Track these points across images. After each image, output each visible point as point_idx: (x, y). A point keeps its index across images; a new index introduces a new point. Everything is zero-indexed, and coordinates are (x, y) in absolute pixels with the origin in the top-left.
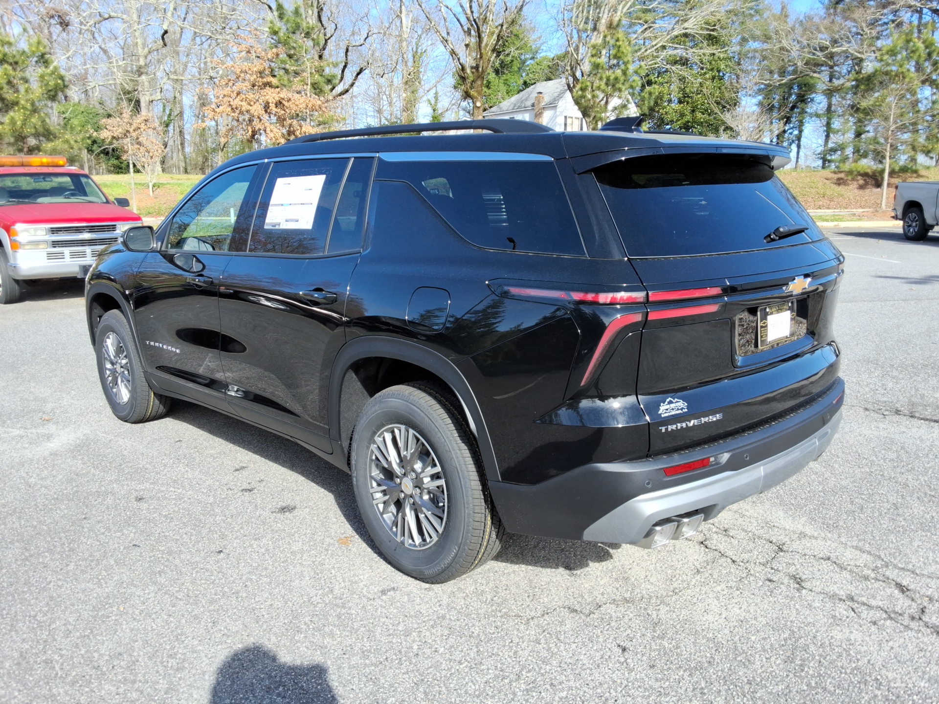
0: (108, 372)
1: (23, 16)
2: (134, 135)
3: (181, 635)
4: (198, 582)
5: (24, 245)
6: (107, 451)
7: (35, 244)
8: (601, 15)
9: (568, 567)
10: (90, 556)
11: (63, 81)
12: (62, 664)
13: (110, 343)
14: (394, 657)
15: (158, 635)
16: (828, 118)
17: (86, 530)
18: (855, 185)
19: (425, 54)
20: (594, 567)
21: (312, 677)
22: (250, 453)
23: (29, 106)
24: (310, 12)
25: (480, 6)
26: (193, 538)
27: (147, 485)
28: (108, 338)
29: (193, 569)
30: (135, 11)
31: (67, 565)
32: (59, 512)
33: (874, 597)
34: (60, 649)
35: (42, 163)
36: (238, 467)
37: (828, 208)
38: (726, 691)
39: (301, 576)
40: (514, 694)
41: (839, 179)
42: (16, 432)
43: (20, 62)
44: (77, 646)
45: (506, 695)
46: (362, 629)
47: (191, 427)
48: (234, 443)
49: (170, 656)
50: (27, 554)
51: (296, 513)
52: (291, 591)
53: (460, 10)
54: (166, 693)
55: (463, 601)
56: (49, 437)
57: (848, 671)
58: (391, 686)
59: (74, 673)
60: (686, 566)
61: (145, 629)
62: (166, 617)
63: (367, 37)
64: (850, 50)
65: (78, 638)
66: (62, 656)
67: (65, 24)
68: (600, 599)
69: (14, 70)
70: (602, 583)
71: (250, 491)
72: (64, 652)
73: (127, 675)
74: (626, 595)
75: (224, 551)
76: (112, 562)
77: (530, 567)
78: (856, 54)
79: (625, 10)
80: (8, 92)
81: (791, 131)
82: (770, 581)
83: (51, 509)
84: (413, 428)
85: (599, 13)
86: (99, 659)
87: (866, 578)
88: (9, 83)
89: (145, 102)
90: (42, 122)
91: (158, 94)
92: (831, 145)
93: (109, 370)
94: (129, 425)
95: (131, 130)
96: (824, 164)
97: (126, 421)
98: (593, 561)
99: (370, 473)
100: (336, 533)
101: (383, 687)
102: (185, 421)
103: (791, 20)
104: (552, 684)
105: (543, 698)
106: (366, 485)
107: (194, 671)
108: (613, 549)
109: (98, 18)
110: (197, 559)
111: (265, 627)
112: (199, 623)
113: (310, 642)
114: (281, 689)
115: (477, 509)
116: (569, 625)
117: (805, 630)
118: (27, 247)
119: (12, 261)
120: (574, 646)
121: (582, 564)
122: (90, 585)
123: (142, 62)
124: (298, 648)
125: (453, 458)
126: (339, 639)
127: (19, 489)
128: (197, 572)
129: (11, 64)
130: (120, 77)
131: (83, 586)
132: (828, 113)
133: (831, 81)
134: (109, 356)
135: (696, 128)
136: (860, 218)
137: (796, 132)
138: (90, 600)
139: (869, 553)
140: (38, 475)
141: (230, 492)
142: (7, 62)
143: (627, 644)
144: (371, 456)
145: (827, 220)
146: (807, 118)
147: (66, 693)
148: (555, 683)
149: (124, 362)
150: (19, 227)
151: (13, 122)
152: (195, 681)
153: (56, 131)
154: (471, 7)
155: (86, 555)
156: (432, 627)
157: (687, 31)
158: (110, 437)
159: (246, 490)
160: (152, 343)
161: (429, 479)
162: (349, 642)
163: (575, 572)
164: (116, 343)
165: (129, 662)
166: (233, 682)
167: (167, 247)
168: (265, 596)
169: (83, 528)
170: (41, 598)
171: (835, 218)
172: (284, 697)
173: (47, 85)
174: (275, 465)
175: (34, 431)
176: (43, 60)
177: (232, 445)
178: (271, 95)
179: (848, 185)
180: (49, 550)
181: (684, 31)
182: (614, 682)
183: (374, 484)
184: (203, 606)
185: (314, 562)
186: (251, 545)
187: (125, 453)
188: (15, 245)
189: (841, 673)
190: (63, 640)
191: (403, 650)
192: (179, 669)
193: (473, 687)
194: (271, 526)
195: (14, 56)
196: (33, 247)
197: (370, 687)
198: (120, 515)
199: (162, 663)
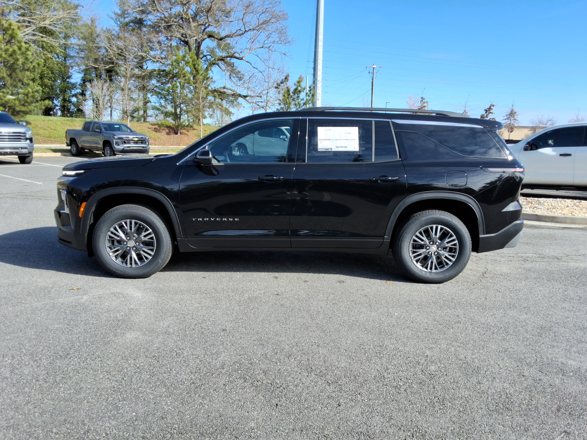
41: (155, 129)
100: (379, 282)
160: (200, 219)
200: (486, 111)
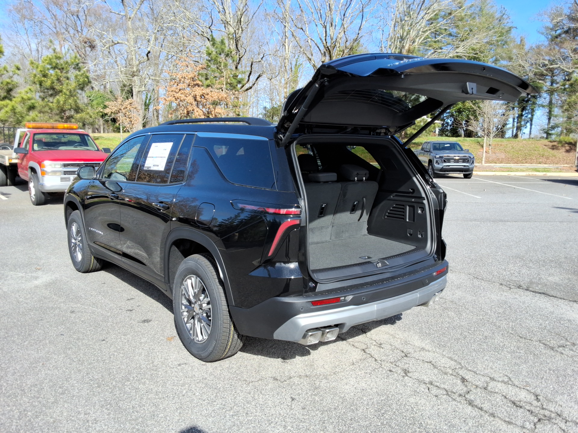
0: (73, 244)
1: (71, 41)
2: (124, 111)
3: (69, 378)
4: (87, 354)
5: (49, 173)
6: (65, 287)
7: (54, 172)
8: (404, 45)
9: (284, 358)
10: (38, 338)
11: (88, 79)
12: (6, 388)
13: (74, 228)
14: (172, 396)
15: (58, 377)
16: (550, 108)
17: (40, 325)
18: (563, 150)
19: (301, 66)
20: (298, 360)
21: (126, 402)
22: (139, 291)
23: (68, 93)
24: (232, 42)
25: (332, 39)
26: (92, 333)
27: (79, 305)
28: (73, 225)
29: (87, 348)
30: (132, 40)
31: (25, 342)
32: (29, 316)
33: (444, 383)
34: (8, 381)
35: (64, 127)
36: (129, 298)
37: (545, 164)
38: (337, 423)
39: (140, 354)
40: (225, 417)
41: (553, 146)
42: (21, 275)
43: (65, 68)
44: (16, 380)
45: (221, 417)
46: (161, 382)
47: (113, 276)
48: (132, 286)
49: (60, 387)
50: (6, 335)
51: (150, 323)
52: (132, 361)
53: (320, 41)
54: (52, 404)
55: (219, 371)
56: (36, 278)
57: (407, 418)
58: (164, 408)
59: (11, 392)
60: (348, 361)
61: (52, 374)
62: (64, 369)
63: (263, 57)
64: (561, 67)
65: (18, 376)
66: (7, 384)
67: (92, 47)
68: (293, 374)
69: (61, 72)
70: (298, 367)
71: (131, 311)
72: (9, 382)
73: (36, 394)
74: (307, 374)
75: (106, 340)
76: (47, 342)
77: (263, 357)
78: (565, 69)
79: (420, 42)
80: (57, 85)
81: (526, 115)
82: (390, 371)
83: (26, 314)
84: (199, 277)
85: (403, 43)
86: (25, 386)
87: (446, 374)
88: (58, 80)
89: (136, 92)
90: (75, 102)
91: (143, 87)
92: (551, 124)
93: (73, 243)
94: (80, 273)
95: (122, 109)
96: (547, 136)
97: (79, 271)
98: (298, 355)
99: (181, 301)
100: (167, 334)
101: (160, 409)
102: (110, 273)
103: (527, 48)
104: (247, 413)
105: (239, 419)
106: (179, 307)
107: (69, 395)
108: (312, 350)
109: (111, 44)
110: (91, 343)
111: (112, 377)
112: (80, 373)
113: (132, 386)
114: (109, 406)
115: (225, 321)
116: (270, 386)
117: (395, 396)
118: (50, 174)
119: (41, 182)
120: (267, 396)
121: (292, 356)
122: (33, 352)
123: (135, 69)
124: (125, 388)
125: (214, 293)
126: (147, 386)
127: (13, 304)
128: (88, 349)
129: (60, 69)
130: (122, 78)
131: (29, 352)
132: (549, 105)
133: (552, 85)
134: (73, 235)
135: (465, 112)
136: (561, 170)
137: (530, 116)
138: (30, 359)
139: (456, 361)
140: (25, 297)
141: (120, 311)
142: (58, 68)
143: (297, 397)
144: (182, 292)
145: (539, 171)
146: (537, 108)
147: (4, 401)
148: (248, 412)
149: (80, 239)
150: (47, 163)
151: (58, 102)
152: (68, 399)
153: (83, 108)
154: (326, 40)
155: (36, 338)
156: (198, 383)
157: (458, 54)
158: (68, 279)
159: (129, 310)
160: (92, 229)
161: (206, 305)
162: (152, 387)
163: (286, 361)
164: (76, 229)
165: (39, 388)
166: (86, 401)
167: (102, 177)
168: (118, 363)
169: (39, 324)
170: (6, 356)
171: (545, 170)
172: (109, 410)
173: (78, 81)
174: (150, 298)
175: (30, 274)
176: (77, 67)
177: (131, 286)
178: (198, 91)
179: (559, 149)
180: (18, 335)
181: (456, 54)
182: (280, 414)
183: (183, 307)
184: (85, 366)
185: (149, 348)
186: (121, 338)
187: (74, 288)
188: (44, 173)
189: (403, 419)
190: (11, 377)
191: (177, 393)
192: (63, 393)
193: (206, 412)
194: (135, 329)
195: (62, 65)
196: (53, 174)
197: (153, 408)
198: (59, 319)
199: (55, 390)
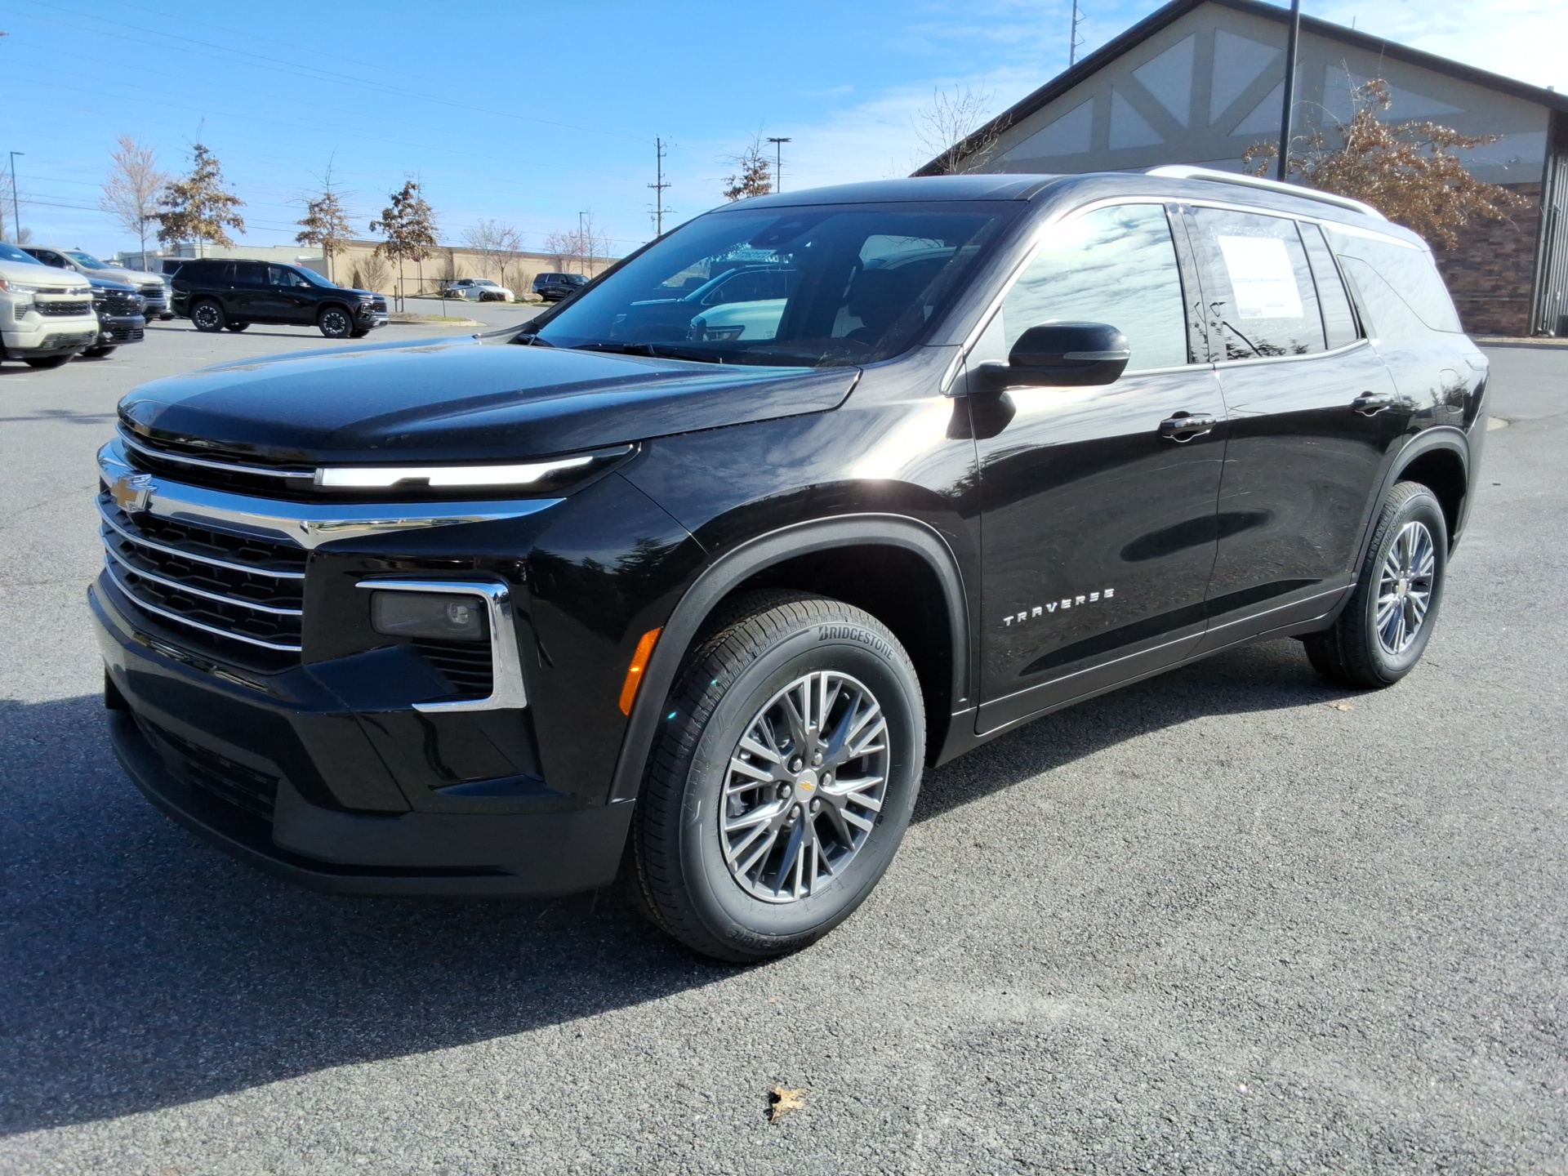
200: (397, 202)
